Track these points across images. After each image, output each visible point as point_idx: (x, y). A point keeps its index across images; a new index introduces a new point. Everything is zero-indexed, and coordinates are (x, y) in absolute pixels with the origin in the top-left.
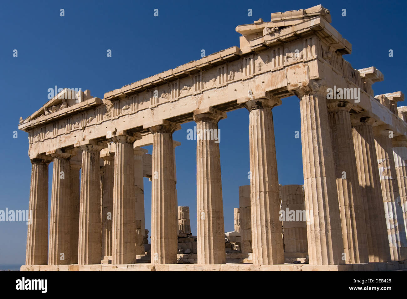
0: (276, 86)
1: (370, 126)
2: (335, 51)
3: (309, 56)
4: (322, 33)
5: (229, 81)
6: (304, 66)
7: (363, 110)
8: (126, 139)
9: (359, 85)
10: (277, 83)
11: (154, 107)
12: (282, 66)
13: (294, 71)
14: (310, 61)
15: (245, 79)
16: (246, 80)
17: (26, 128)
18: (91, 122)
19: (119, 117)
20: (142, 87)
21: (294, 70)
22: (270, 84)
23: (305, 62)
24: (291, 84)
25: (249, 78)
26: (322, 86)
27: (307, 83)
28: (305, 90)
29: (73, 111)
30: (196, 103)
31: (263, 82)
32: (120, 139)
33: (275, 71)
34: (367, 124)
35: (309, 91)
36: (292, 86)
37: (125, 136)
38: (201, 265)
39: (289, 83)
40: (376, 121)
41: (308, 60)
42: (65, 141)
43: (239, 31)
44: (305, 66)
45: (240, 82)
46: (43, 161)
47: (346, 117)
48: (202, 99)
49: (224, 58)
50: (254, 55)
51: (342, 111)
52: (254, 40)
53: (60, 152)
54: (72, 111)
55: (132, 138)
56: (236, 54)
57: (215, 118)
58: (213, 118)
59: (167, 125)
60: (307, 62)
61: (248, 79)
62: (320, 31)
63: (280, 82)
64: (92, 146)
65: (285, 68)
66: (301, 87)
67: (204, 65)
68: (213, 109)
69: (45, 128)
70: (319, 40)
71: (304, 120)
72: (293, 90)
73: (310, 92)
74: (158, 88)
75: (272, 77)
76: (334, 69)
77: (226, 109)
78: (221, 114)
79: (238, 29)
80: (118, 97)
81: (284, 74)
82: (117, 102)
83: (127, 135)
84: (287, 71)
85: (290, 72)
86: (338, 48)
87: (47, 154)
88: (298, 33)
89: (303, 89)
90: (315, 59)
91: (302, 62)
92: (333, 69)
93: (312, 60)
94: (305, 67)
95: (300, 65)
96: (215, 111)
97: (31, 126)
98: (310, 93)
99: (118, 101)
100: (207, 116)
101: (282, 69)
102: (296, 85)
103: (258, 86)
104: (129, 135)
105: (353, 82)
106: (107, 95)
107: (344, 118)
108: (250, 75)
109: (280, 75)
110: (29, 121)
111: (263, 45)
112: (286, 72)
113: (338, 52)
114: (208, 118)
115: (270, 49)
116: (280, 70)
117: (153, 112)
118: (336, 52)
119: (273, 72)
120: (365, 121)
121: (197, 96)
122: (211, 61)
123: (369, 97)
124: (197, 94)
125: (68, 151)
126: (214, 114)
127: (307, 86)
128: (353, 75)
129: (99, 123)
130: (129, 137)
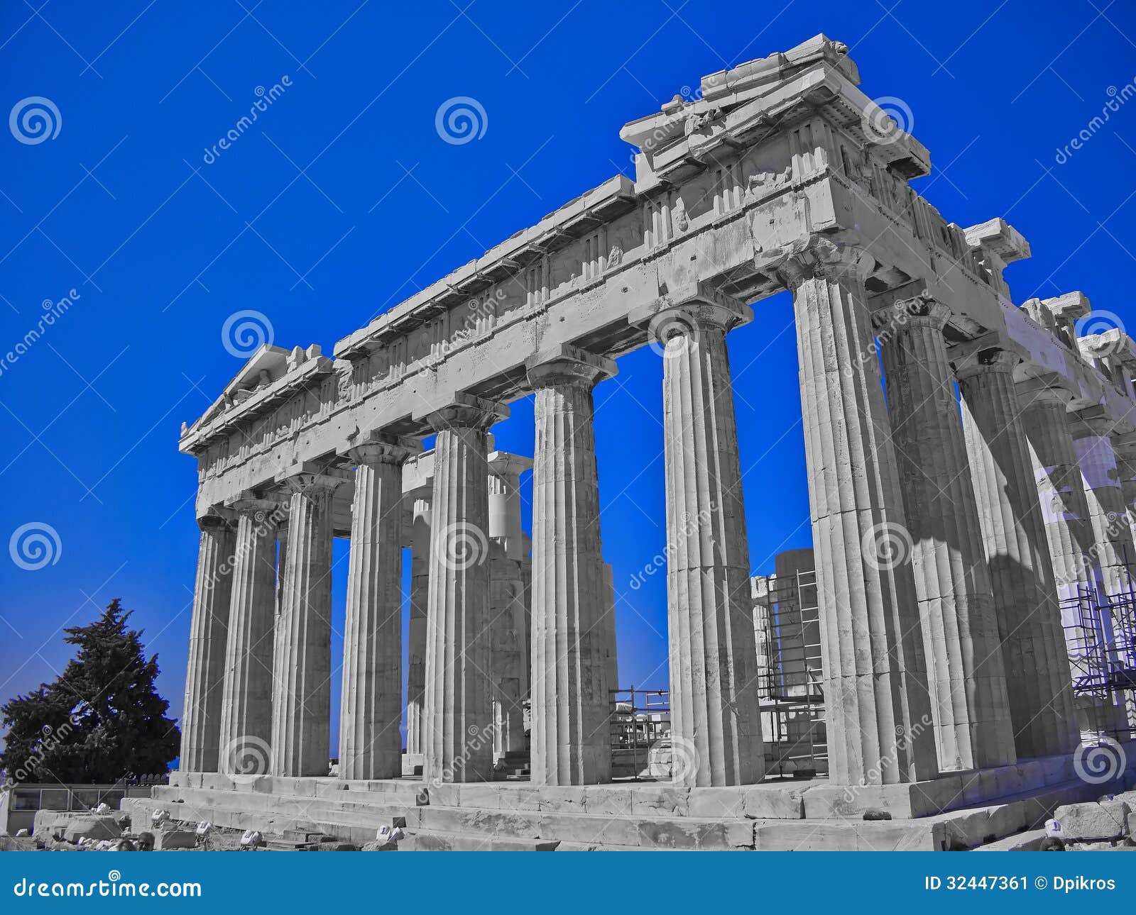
0: (725, 264)
1: (1005, 375)
2: (886, 166)
3: (806, 172)
4: (838, 110)
5: (610, 267)
6: (795, 199)
7: (982, 330)
8: (380, 452)
9: (966, 263)
10: (728, 256)
11: (439, 364)
12: (738, 208)
13: (769, 217)
14: (809, 183)
15: (646, 257)
16: (649, 259)
17: (192, 446)
18: (311, 418)
19: (365, 399)
20: (412, 315)
21: (771, 215)
22: (710, 260)
23: (797, 189)
24: (764, 251)
25: (656, 252)
26: (848, 249)
27: (804, 243)
28: (803, 262)
29: (276, 395)
30: (533, 339)
31: (693, 258)
32: (365, 454)
33: (722, 224)
34: (997, 368)
35: (813, 265)
36: (766, 255)
37: (377, 444)
38: (538, 787)
39: (758, 249)
40: (1021, 361)
41: (803, 181)
42: (260, 470)
43: (628, 136)
44: (797, 198)
45: (637, 266)
46: (222, 522)
47: (932, 342)
48: (546, 325)
49: (594, 210)
50: (670, 193)
51: (920, 326)
52: (664, 151)
53: (252, 500)
54: (273, 396)
55: (396, 448)
56: (623, 194)
57: (583, 375)
58: (576, 374)
59: (467, 406)
60: (801, 187)
61: (655, 256)
62: (830, 103)
63: (737, 250)
64: (313, 478)
65: (747, 214)
66: (790, 256)
67: (546, 237)
68: (573, 348)
69: (228, 443)
70: (832, 132)
71: (805, 347)
72: (771, 269)
73: (817, 266)
74: (449, 313)
75: (716, 240)
76: (885, 208)
77: (609, 347)
78: (600, 364)
79: (626, 133)
80: (362, 348)
81: (744, 228)
82: (364, 361)
83: (383, 443)
84: (753, 220)
85: (760, 219)
86: (892, 159)
87: (226, 504)
88: (772, 113)
89: (795, 261)
90: (822, 177)
91: (788, 189)
92: (880, 208)
93: (816, 180)
94: (799, 201)
95: (785, 197)
96: (578, 355)
97: (201, 440)
98: (818, 270)
99: (366, 358)
100: (558, 369)
101: (739, 216)
102: (777, 252)
103: (682, 269)
104: (386, 442)
105: (946, 252)
106: (339, 347)
107: (927, 345)
108: (661, 245)
109: (735, 233)
110: (198, 430)
111: (687, 160)
112: (749, 222)
113: (894, 171)
114: (562, 374)
115: (707, 170)
116: (734, 219)
117: (435, 375)
118: (889, 170)
119: (717, 227)
120: (992, 360)
121: (534, 320)
122: (563, 223)
123: (996, 296)
124: (535, 315)
125: (270, 495)
126: (577, 363)
127: (805, 250)
128: (945, 237)
129: (326, 419)
130: (388, 448)
